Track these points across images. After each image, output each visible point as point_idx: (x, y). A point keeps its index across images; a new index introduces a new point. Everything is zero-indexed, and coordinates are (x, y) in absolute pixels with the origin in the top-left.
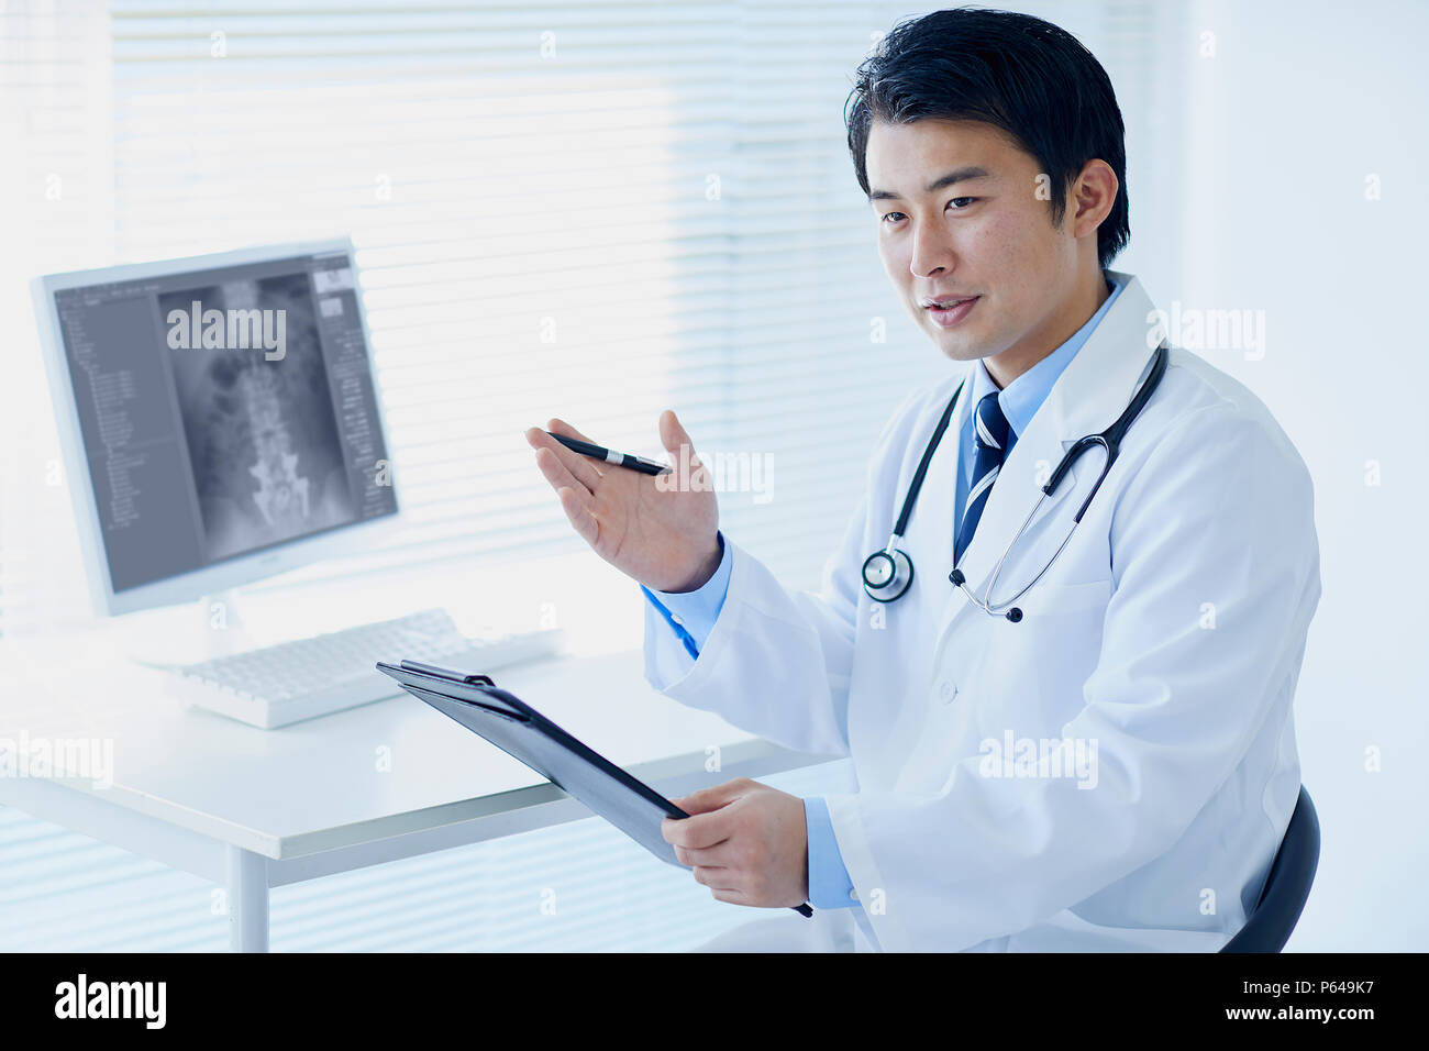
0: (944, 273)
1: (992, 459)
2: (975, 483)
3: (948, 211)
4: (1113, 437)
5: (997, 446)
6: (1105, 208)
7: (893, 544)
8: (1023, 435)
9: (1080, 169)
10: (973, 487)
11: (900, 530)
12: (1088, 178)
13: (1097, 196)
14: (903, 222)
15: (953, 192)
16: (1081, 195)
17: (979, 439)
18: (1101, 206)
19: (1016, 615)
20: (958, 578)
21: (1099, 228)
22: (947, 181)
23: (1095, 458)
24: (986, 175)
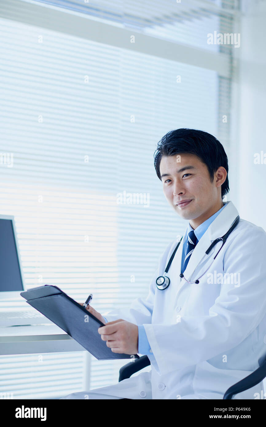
0: (183, 194)
1: (192, 247)
2: (187, 254)
3: (183, 178)
4: (225, 238)
5: (193, 244)
6: (224, 180)
7: (165, 274)
8: (200, 240)
9: (217, 169)
10: (186, 255)
11: (167, 271)
12: (219, 172)
13: (222, 177)
14: (170, 182)
15: (185, 172)
16: (217, 176)
17: (189, 242)
18: (223, 179)
19: (197, 282)
20: (182, 276)
21: (222, 185)
22: (183, 170)
23: (220, 244)
24: (194, 168)
